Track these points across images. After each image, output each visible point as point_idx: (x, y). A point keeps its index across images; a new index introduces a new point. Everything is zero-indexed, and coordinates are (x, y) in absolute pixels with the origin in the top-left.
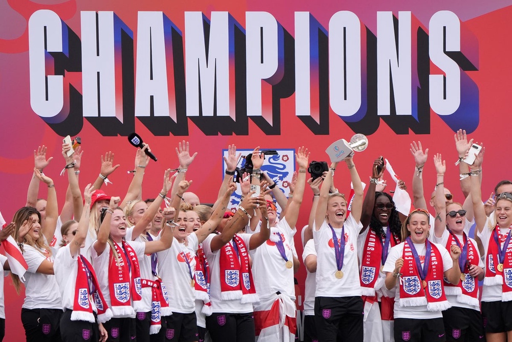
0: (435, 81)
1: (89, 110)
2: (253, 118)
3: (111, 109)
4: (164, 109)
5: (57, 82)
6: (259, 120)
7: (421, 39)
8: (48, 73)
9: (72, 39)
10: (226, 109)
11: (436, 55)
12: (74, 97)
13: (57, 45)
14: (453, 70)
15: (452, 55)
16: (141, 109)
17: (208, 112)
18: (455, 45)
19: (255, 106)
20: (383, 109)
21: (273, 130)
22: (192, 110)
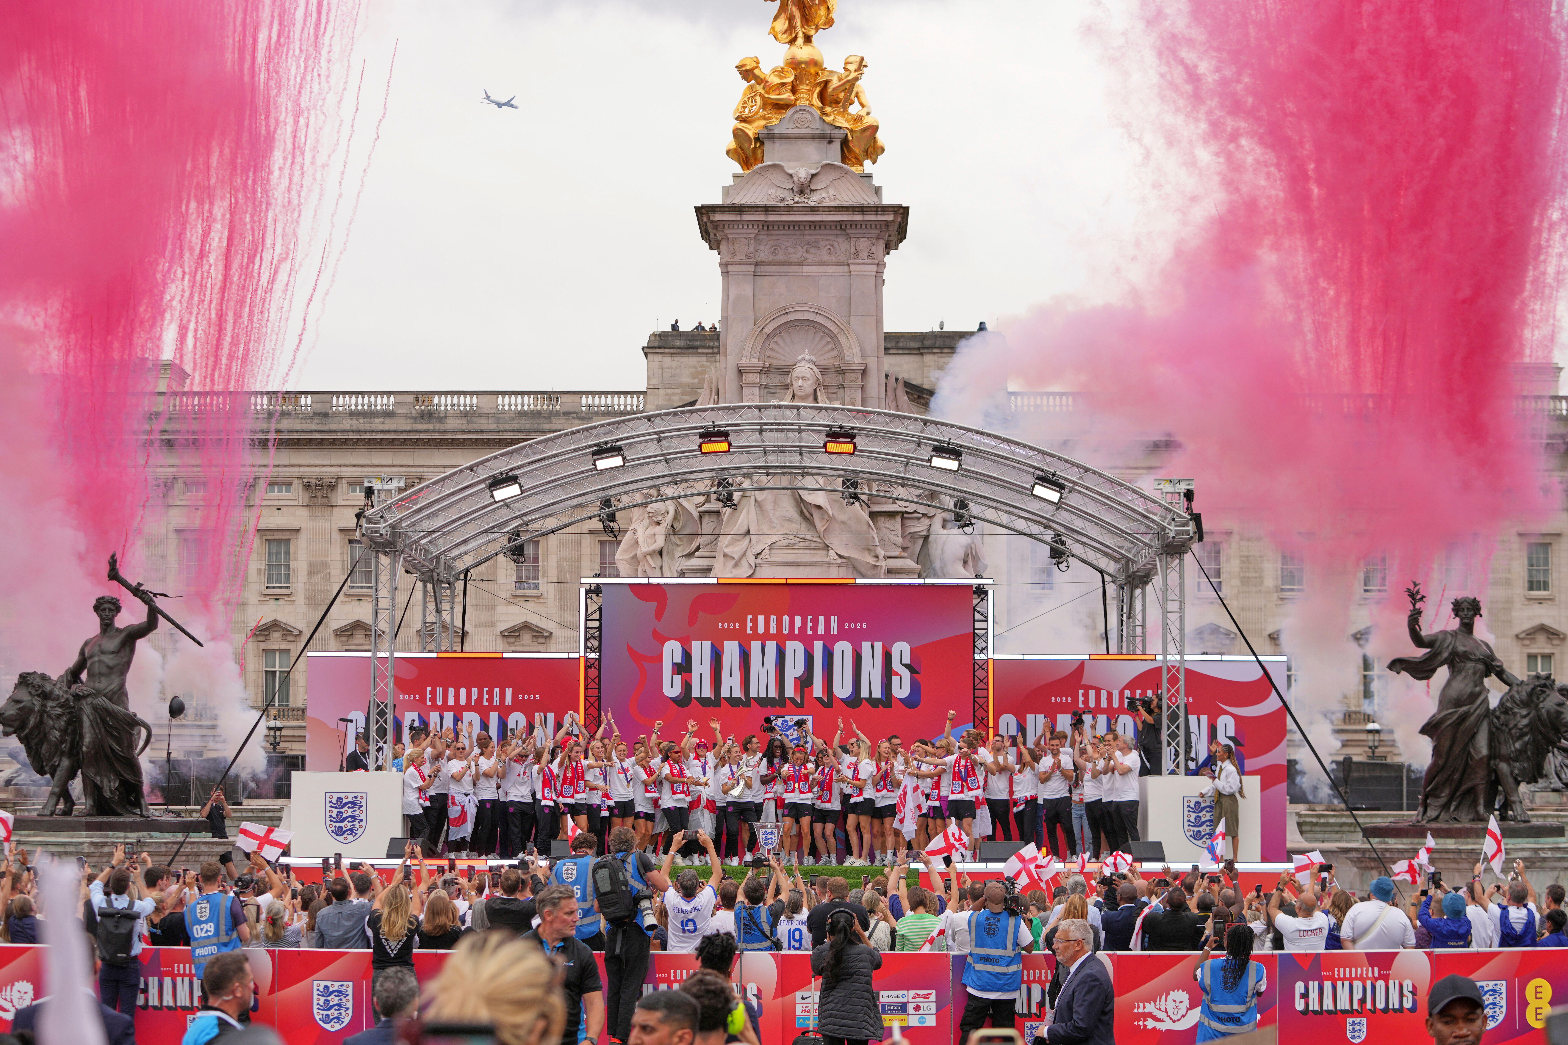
0: (895, 680)
1: (695, 693)
2: (789, 698)
3: (707, 692)
4: (737, 693)
5: (678, 678)
6: (792, 700)
7: (887, 657)
8: (673, 673)
9: (687, 656)
10: (773, 693)
11: (896, 665)
12: (687, 686)
13: (678, 659)
14: (906, 674)
15: (905, 665)
16: (725, 693)
17: (763, 695)
18: (907, 660)
19: (790, 691)
20: (865, 694)
21: (801, 705)
22: (753, 694)
